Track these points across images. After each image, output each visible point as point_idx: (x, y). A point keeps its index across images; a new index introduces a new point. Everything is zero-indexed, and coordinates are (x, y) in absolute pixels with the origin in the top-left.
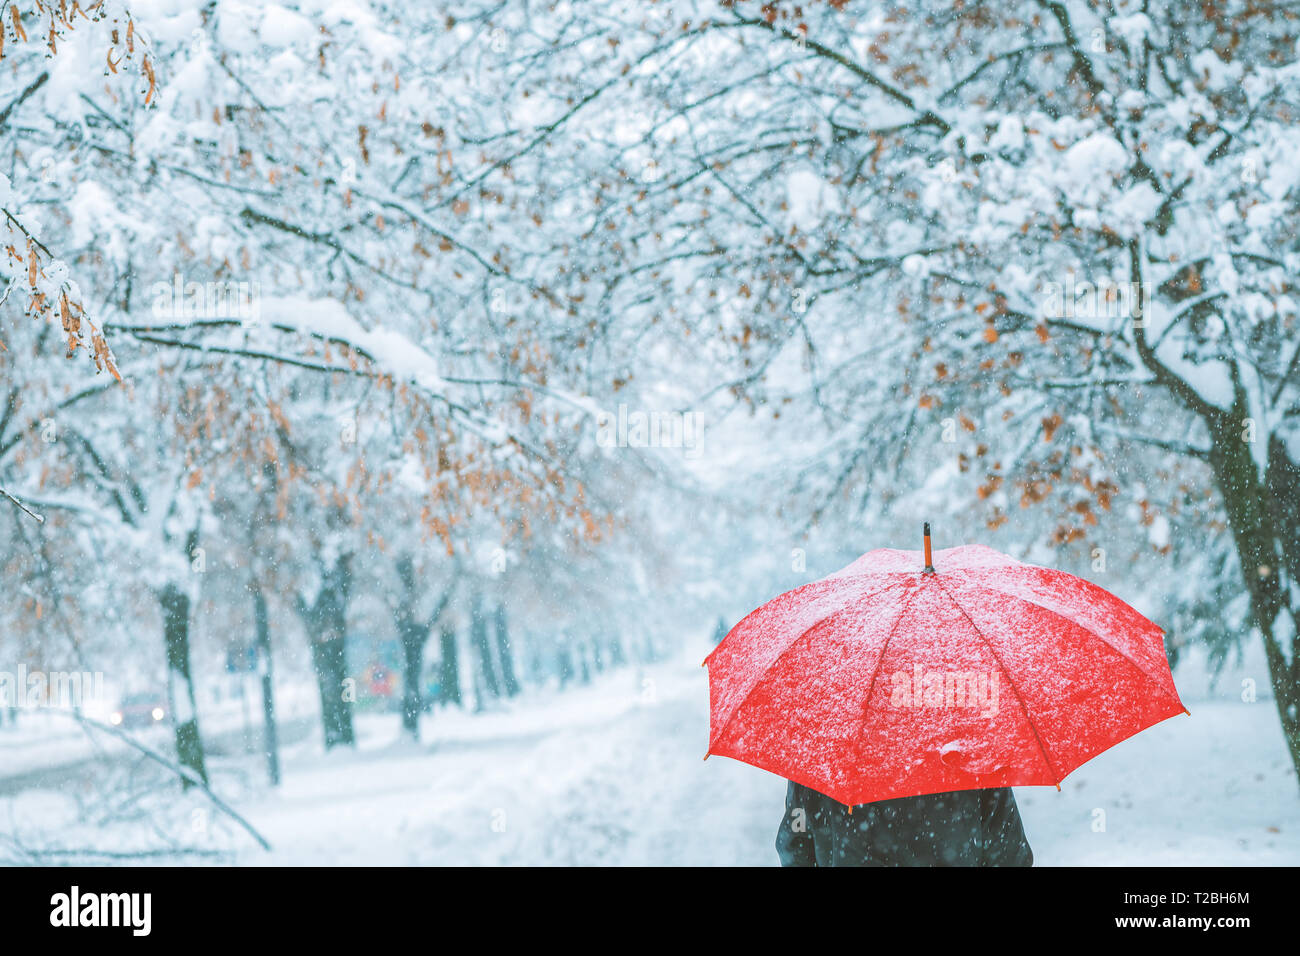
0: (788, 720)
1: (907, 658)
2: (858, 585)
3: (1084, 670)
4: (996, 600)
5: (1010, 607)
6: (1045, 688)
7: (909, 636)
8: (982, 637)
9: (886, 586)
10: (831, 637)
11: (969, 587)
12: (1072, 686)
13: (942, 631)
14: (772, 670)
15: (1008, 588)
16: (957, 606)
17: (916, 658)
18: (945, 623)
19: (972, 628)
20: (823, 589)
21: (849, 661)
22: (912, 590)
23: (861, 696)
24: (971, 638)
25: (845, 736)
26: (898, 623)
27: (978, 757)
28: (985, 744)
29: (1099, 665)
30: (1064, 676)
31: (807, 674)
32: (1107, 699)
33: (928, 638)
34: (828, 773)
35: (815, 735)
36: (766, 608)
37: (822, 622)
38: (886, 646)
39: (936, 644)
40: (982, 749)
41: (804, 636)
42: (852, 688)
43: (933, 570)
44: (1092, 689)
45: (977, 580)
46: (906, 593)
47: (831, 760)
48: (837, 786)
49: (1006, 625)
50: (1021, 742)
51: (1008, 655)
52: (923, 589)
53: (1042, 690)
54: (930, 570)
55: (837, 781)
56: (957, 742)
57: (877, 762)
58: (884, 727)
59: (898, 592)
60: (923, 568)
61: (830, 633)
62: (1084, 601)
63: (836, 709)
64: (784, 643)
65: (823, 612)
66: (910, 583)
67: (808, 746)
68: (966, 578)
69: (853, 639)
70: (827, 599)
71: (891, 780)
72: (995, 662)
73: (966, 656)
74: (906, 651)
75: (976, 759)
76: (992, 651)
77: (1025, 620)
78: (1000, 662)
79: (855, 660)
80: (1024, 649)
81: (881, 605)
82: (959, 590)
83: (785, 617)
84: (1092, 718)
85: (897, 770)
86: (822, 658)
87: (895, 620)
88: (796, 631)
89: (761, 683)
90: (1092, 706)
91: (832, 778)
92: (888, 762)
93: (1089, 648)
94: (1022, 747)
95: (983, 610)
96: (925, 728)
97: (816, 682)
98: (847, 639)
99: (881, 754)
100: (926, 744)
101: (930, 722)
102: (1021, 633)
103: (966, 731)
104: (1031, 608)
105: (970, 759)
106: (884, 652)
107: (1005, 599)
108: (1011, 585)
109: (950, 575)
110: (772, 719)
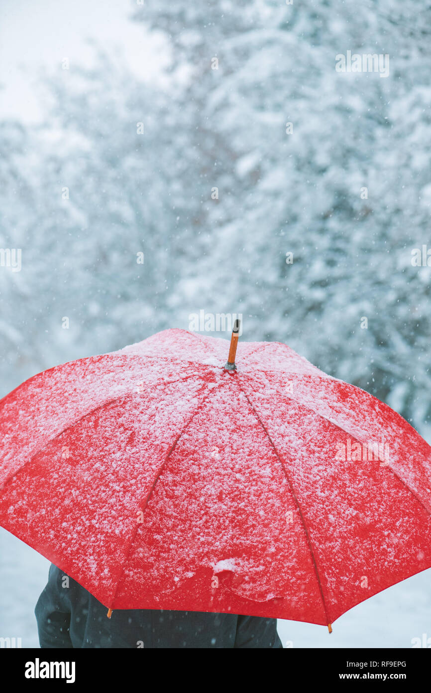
0: (63, 499)
1: (195, 460)
2: (156, 368)
3: (371, 501)
4: (292, 412)
5: (307, 421)
6: (330, 516)
7: (201, 435)
8: (275, 451)
9: (184, 375)
10: (120, 420)
11: (269, 392)
12: (357, 518)
13: (235, 436)
14: (55, 442)
15: (306, 400)
16: (253, 412)
17: (204, 461)
18: (239, 428)
19: (267, 439)
20: (120, 363)
21: (134, 450)
22: (211, 385)
23: (141, 492)
24: (264, 450)
25: (117, 532)
26: (191, 420)
27: (253, 580)
28: (261, 568)
29: (386, 497)
30: (350, 505)
31: (90, 454)
32: (389, 535)
33: (219, 441)
34: (94, 567)
35: (87, 523)
36: (60, 370)
37: (114, 401)
38: (175, 443)
39: (227, 449)
40: (257, 573)
41: (93, 413)
42: (133, 481)
43: (235, 368)
44: (376, 522)
45: (276, 386)
46: (204, 387)
47: (99, 554)
48: (100, 584)
49: (301, 441)
50: (299, 573)
51: (299, 474)
52: (221, 386)
53: (327, 518)
54: (231, 368)
55: (101, 579)
56: (232, 560)
57: (147, 567)
58: (159, 531)
59: (196, 384)
60: (224, 364)
61: (119, 415)
62: (375, 421)
63: (113, 500)
64: (72, 415)
65: (116, 391)
66: (209, 377)
67: (78, 533)
68: (266, 382)
69: (142, 427)
70: (122, 376)
71: (157, 589)
72: (285, 481)
73: (256, 468)
74: (194, 452)
75: (248, 583)
76: (284, 469)
77: (319, 438)
78: (290, 482)
79: (140, 450)
80: (315, 470)
81: (177, 395)
82: (257, 395)
83: (78, 385)
84: (372, 555)
85: (166, 579)
86: (107, 440)
87: (189, 415)
88: (86, 404)
89: (41, 454)
90: (373, 542)
91: (97, 573)
92: (158, 569)
93: (378, 478)
94: (299, 578)
95: (279, 421)
96: (202, 539)
97: (98, 465)
98: (136, 425)
99: (152, 559)
100: (201, 557)
101: (208, 534)
102: (314, 452)
103: (244, 551)
104: (327, 426)
105: (244, 581)
106: (172, 449)
107: (303, 411)
108: (309, 398)
109: (251, 375)
110: (46, 495)
